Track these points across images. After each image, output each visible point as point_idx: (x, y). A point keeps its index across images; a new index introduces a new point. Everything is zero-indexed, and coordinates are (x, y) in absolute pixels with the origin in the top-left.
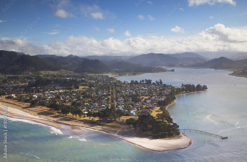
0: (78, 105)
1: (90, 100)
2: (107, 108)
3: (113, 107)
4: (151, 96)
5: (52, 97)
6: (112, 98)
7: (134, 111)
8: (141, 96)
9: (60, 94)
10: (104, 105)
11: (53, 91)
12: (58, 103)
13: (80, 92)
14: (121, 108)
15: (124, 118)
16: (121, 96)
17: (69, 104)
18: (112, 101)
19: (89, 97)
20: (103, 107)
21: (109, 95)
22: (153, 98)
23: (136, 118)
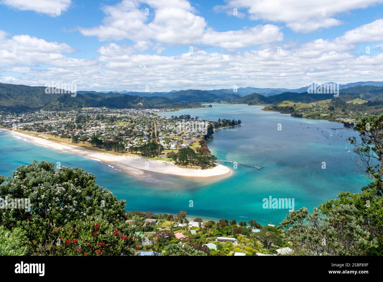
1: (131, 135)
2: (149, 143)
3: (154, 142)
5: (93, 133)
6: (153, 134)
7: (175, 145)
10: (146, 139)
12: (99, 139)
13: (121, 127)
14: (162, 143)
17: (111, 139)
18: (154, 137)
20: (145, 142)
23: (176, 152)
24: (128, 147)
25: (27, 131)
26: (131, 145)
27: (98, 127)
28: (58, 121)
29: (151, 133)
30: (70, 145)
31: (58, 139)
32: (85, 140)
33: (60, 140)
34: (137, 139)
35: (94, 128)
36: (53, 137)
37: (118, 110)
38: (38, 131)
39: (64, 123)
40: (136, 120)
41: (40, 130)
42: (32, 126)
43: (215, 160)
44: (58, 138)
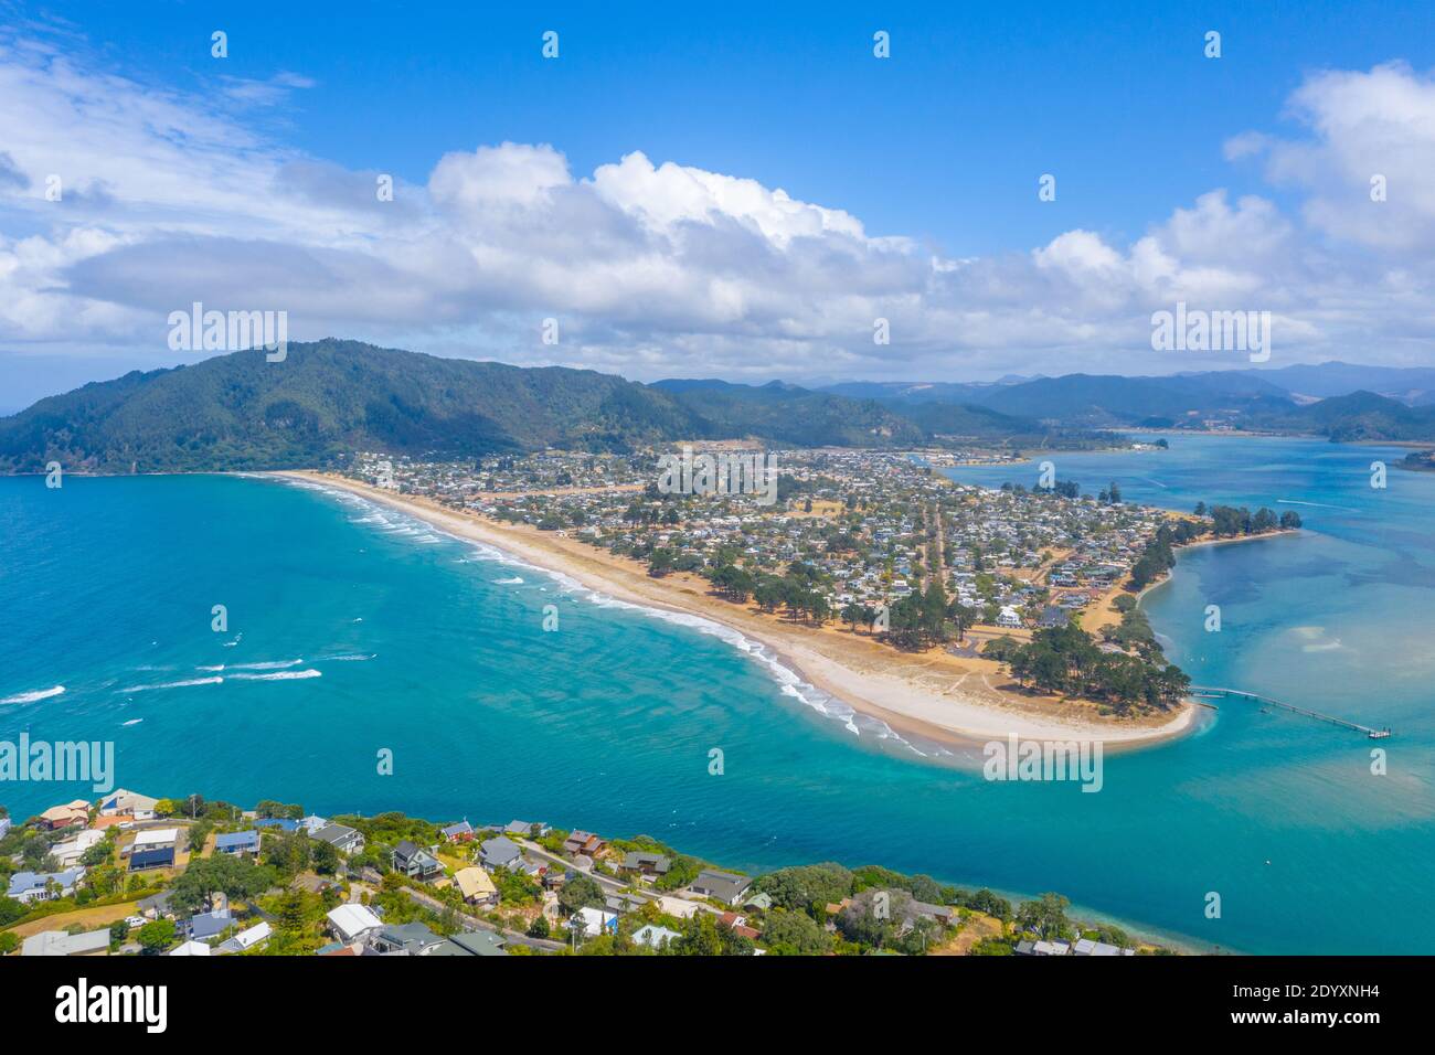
0: (812, 574)
1: (850, 556)
2: (916, 593)
3: (935, 588)
4: (1080, 550)
5: (718, 540)
6: (932, 555)
7: (1016, 606)
8: (1041, 546)
9: (746, 530)
10: (905, 577)
11: (722, 516)
12: (739, 566)
13: (814, 523)
14: (965, 595)
15: (980, 634)
16: (963, 545)
17: (781, 570)
18: (933, 567)
19: (846, 543)
20: (903, 588)
21: (921, 540)
22: (1088, 556)
23: (1024, 636)
24: (838, 606)
25: (505, 524)
26: (851, 598)
27: (734, 519)
28: (603, 489)
29: (924, 552)
30: (641, 586)
31: (604, 560)
32: (691, 565)
33: (609, 562)
34: (871, 574)
35: (717, 521)
36: (588, 551)
37: (801, 454)
38: (542, 527)
39: (622, 501)
40: (865, 494)
41: (550, 524)
42: (522, 506)
43: (1183, 684)
44: (604, 555)
